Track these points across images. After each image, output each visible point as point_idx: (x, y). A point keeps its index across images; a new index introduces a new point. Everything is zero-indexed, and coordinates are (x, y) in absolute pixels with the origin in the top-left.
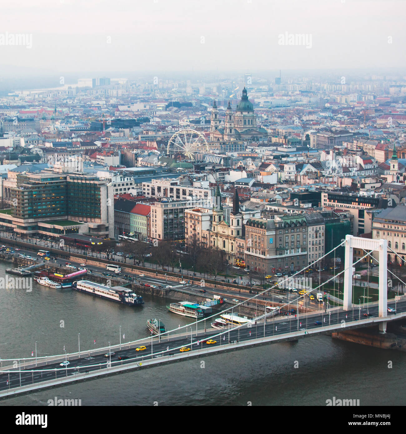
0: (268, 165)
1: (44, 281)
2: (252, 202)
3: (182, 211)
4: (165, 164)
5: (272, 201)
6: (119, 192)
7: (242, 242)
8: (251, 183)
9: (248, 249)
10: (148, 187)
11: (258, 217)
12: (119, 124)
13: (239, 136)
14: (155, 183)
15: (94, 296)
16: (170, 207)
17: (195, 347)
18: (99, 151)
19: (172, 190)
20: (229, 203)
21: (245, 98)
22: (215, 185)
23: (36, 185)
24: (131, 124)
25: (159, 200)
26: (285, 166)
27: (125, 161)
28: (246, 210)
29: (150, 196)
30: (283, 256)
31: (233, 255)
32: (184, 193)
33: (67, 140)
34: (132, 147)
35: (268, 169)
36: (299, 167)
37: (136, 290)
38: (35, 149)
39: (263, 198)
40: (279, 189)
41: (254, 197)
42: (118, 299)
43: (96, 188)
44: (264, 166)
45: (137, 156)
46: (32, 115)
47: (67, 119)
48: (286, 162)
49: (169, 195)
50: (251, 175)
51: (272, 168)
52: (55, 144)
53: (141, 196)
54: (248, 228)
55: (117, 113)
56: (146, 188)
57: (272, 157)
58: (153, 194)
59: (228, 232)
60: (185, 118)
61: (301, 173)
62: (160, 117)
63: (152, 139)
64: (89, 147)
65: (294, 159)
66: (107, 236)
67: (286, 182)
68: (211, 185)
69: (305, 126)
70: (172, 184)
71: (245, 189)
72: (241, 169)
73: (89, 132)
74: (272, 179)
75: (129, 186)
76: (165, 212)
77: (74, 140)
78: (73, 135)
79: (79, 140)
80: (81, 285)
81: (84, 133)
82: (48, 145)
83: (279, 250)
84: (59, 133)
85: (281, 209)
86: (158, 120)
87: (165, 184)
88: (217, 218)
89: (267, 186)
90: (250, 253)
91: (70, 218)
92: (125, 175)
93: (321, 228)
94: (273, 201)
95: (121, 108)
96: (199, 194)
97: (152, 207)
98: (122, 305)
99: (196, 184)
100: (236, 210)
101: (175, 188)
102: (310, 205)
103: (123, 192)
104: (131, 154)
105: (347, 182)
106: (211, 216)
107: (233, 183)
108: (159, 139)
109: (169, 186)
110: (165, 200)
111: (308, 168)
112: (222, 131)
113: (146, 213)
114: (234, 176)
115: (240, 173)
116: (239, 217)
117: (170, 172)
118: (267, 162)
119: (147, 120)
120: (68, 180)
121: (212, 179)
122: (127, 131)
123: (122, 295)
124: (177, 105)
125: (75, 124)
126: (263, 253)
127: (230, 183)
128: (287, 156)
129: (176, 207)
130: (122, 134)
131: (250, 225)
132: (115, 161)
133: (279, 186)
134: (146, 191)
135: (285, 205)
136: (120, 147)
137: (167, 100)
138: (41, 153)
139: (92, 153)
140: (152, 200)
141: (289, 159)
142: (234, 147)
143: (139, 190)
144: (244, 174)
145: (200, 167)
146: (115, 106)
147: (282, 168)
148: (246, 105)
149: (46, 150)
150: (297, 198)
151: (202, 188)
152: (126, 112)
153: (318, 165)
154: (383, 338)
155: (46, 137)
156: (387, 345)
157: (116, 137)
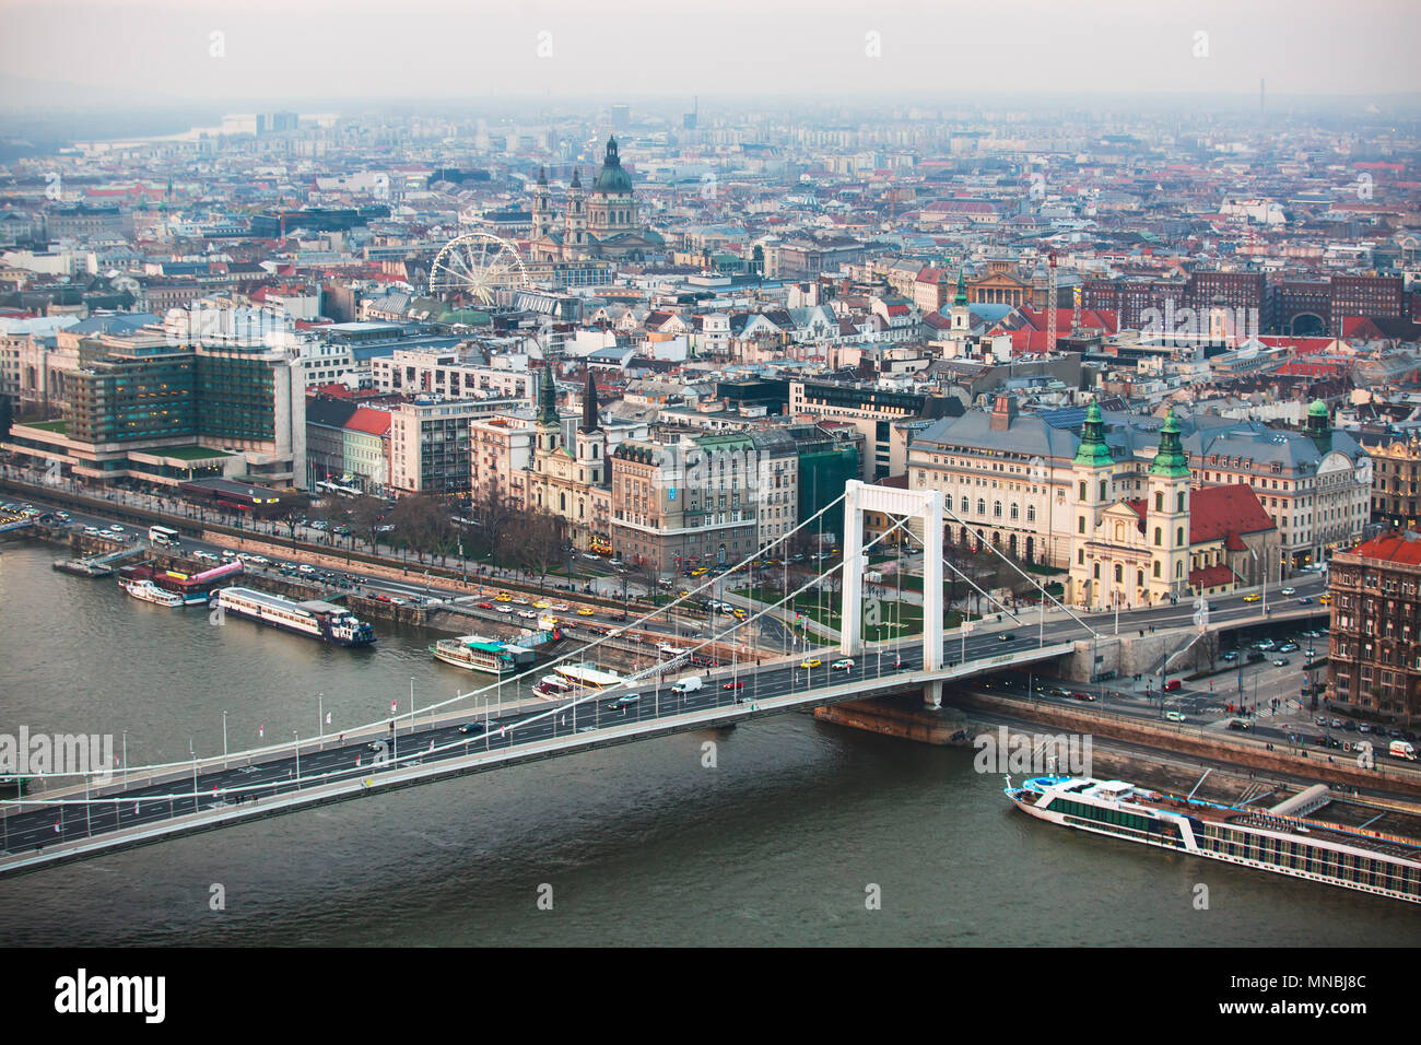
0: (667, 317)
1: (143, 590)
2: (627, 405)
3: (464, 423)
4: (425, 314)
5: (674, 402)
6: (317, 381)
7: (604, 496)
8: (625, 361)
9: (619, 514)
10: (386, 367)
11: (641, 439)
12: (322, 221)
13: (597, 249)
14: (402, 359)
15: (261, 624)
16: (436, 415)
17: (498, 743)
18: (271, 283)
19: (440, 375)
20: (574, 407)
21: (612, 161)
22: (542, 363)
23: (125, 366)
24: (346, 221)
25: (411, 399)
26: (706, 319)
27: (332, 309)
28: (615, 422)
29: (389, 389)
30: (701, 529)
31: (581, 527)
32: (470, 383)
33: (196, 258)
34: (349, 274)
35: (666, 327)
36: (739, 321)
37: (359, 609)
38: (121, 279)
39: (653, 395)
40: (691, 374)
41: (633, 392)
42: (315, 630)
43: (264, 370)
44: (656, 320)
45: (359, 295)
46: (116, 199)
47: (196, 209)
48: (709, 311)
49: (434, 386)
50: (625, 340)
51: (675, 323)
52: (168, 268)
53: (368, 390)
54: (616, 464)
55: (314, 196)
56: (381, 370)
57: (674, 300)
58: (397, 384)
59: (572, 473)
60: (472, 208)
61: (743, 337)
62: (414, 204)
63: (395, 257)
64: (247, 276)
65: (727, 303)
66: (289, 482)
67: (708, 356)
68: (533, 363)
69: (753, 226)
70: (442, 362)
71: (612, 374)
72: (601, 326)
73: (247, 240)
74: (675, 351)
75: (341, 367)
76: (426, 427)
77: (213, 258)
78: (211, 247)
79: (225, 258)
80: (229, 597)
81: (235, 242)
82: (153, 270)
83: (691, 514)
84: (179, 243)
85: (695, 421)
86: (409, 211)
87: (424, 360)
88: (546, 441)
89: (664, 366)
90: (624, 523)
91: (202, 442)
92: (332, 340)
93: (790, 464)
94: (678, 400)
95: (323, 183)
96: (503, 386)
97: (395, 416)
98: (325, 643)
99: (498, 361)
100: (590, 423)
101: (448, 370)
102: (763, 411)
103: (327, 380)
104: (345, 291)
105: (851, 358)
106: (532, 438)
107: (583, 360)
108: (411, 256)
109: (433, 367)
110: (425, 398)
111: (759, 323)
112: (559, 239)
113: (381, 430)
114: (587, 343)
115: (599, 335)
116: (596, 438)
117: (436, 334)
118: (664, 310)
119: (383, 212)
120: (200, 352)
121: (535, 349)
122: (337, 237)
123: (324, 621)
124: (455, 176)
125: (214, 221)
126: (654, 523)
127: (577, 359)
128: (712, 297)
129: (450, 416)
130: (325, 245)
131: (624, 458)
132: (310, 307)
133: (692, 366)
134: (381, 379)
135: (705, 409)
136: (319, 274)
137: (430, 165)
138: (135, 289)
139: (254, 289)
140: (395, 399)
141: (714, 304)
142: (588, 274)
143: (364, 377)
144: (610, 339)
145: (507, 323)
146: (310, 180)
147: (698, 325)
148: (615, 177)
149: (147, 282)
150: (733, 394)
151: (510, 370)
152: (334, 193)
153: (781, 317)
154: (934, 719)
155: (148, 252)
156: (943, 734)
157: (312, 251)
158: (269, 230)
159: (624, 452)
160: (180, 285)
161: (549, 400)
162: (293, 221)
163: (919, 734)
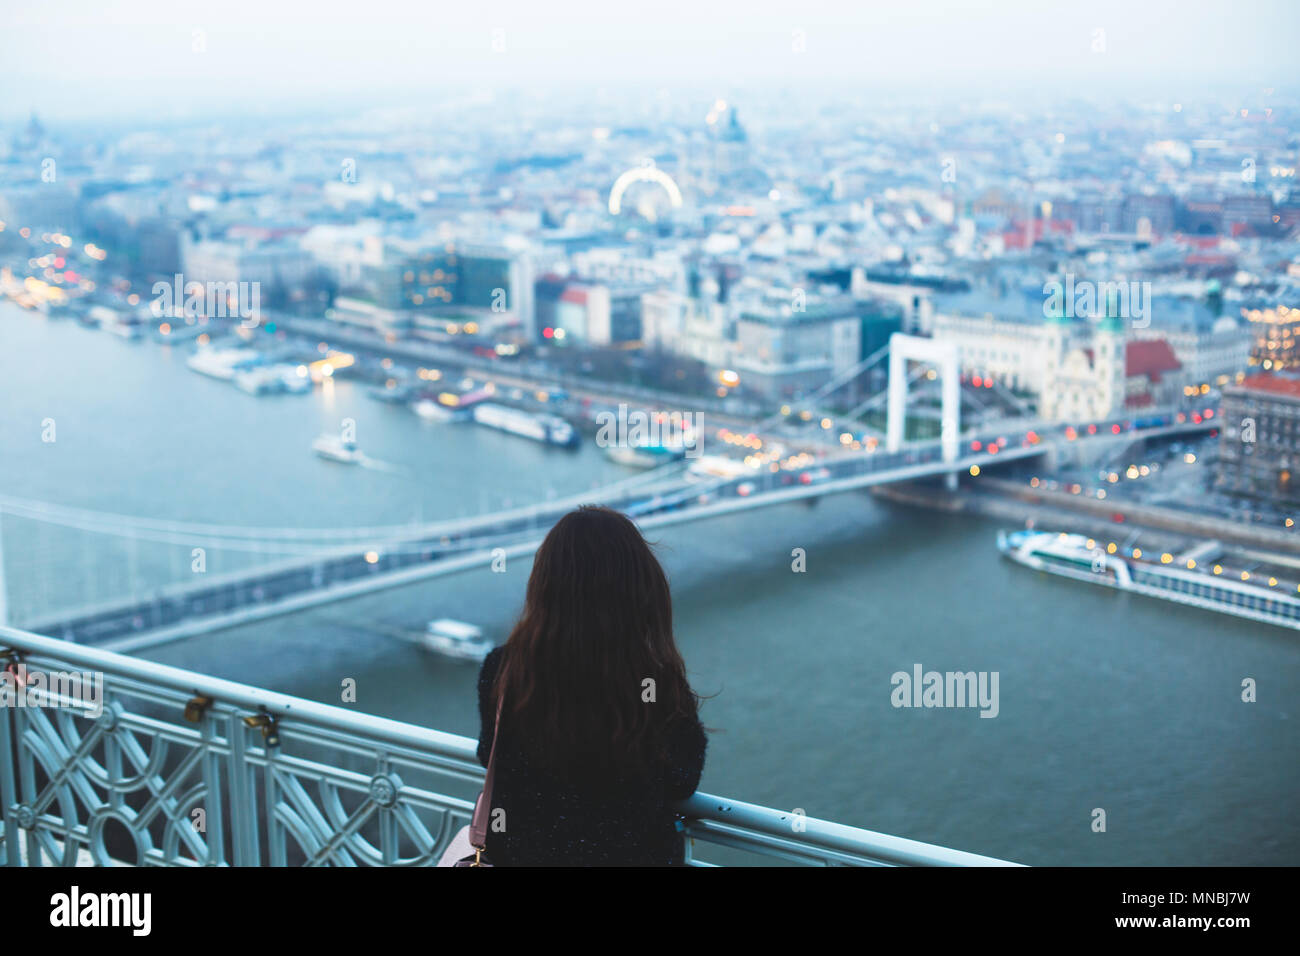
0: (771, 227)
1: (426, 409)
2: (745, 285)
3: (636, 297)
5: (777, 284)
8: (744, 256)
10: (587, 261)
11: (756, 308)
12: (540, 163)
13: (724, 180)
14: (596, 256)
15: (504, 432)
16: (619, 292)
17: (664, 509)
18: (507, 205)
20: (710, 287)
21: (734, 123)
22: (689, 258)
23: (415, 263)
24: (556, 162)
25: (603, 282)
26: (796, 227)
27: (549, 222)
34: (559, 198)
35: (770, 233)
36: (819, 229)
37: (570, 421)
38: (407, 202)
39: (764, 278)
44: (763, 228)
45: (566, 213)
47: (456, 155)
50: (745, 242)
51: (776, 231)
52: (442, 196)
53: (574, 277)
54: (740, 325)
61: (822, 239)
63: (588, 186)
67: (800, 253)
69: (828, 165)
71: (735, 264)
72: (728, 232)
74: (777, 249)
76: (615, 301)
80: (485, 414)
83: (789, 358)
84: (447, 178)
89: (769, 260)
91: (466, 311)
92: (549, 242)
93: (854, 325)
97: (591, 293)
98: (548, 445)
99: (659, 256)
100: (722, 297)
102: (836, 289)
104: (557, 209)
105: (894, 254)
107: (715, 256)
111: (834, 231)
112: (698, 174)
113: (581, 300)
114: (719, 245)
115: (728, 238)
117: (617, 239)
119: (580, 157)
120: (462, 252)
121: (685, 247)
122: (550, 173)
123: (548, 429)
125: (468, 163)
127: (711, 255)
131: (744, 321)
132: (533, 220)
133: (789, 259)
134: (582, 268)
136: (539, 199)
137: (612, 125)
138: (417, 209)
139: (497, 209)
140: (592, 282)
142: (718, 198)
143: (571, 267)
144: (734, 241)
145: (664, 230)
146: (531, 135)
147: (791, 231)
148: (735, 132)
149: (426, 205)
150: (817, 278)
151: (669, 262)
152: (550, 143)
153: (848, 227)
154: (951, 495)
155: (424, 184)
156: (957, 504)
157: (533, 182)
158: (504, 169)
159: (747, 318)
160: (447, 205)
161: (694, 283)
162: (521, 163)
163: (942, 504)
